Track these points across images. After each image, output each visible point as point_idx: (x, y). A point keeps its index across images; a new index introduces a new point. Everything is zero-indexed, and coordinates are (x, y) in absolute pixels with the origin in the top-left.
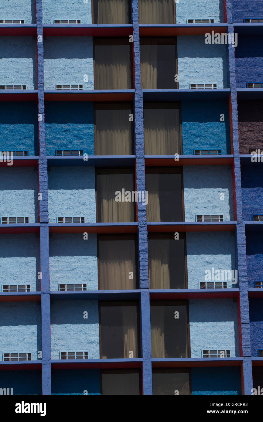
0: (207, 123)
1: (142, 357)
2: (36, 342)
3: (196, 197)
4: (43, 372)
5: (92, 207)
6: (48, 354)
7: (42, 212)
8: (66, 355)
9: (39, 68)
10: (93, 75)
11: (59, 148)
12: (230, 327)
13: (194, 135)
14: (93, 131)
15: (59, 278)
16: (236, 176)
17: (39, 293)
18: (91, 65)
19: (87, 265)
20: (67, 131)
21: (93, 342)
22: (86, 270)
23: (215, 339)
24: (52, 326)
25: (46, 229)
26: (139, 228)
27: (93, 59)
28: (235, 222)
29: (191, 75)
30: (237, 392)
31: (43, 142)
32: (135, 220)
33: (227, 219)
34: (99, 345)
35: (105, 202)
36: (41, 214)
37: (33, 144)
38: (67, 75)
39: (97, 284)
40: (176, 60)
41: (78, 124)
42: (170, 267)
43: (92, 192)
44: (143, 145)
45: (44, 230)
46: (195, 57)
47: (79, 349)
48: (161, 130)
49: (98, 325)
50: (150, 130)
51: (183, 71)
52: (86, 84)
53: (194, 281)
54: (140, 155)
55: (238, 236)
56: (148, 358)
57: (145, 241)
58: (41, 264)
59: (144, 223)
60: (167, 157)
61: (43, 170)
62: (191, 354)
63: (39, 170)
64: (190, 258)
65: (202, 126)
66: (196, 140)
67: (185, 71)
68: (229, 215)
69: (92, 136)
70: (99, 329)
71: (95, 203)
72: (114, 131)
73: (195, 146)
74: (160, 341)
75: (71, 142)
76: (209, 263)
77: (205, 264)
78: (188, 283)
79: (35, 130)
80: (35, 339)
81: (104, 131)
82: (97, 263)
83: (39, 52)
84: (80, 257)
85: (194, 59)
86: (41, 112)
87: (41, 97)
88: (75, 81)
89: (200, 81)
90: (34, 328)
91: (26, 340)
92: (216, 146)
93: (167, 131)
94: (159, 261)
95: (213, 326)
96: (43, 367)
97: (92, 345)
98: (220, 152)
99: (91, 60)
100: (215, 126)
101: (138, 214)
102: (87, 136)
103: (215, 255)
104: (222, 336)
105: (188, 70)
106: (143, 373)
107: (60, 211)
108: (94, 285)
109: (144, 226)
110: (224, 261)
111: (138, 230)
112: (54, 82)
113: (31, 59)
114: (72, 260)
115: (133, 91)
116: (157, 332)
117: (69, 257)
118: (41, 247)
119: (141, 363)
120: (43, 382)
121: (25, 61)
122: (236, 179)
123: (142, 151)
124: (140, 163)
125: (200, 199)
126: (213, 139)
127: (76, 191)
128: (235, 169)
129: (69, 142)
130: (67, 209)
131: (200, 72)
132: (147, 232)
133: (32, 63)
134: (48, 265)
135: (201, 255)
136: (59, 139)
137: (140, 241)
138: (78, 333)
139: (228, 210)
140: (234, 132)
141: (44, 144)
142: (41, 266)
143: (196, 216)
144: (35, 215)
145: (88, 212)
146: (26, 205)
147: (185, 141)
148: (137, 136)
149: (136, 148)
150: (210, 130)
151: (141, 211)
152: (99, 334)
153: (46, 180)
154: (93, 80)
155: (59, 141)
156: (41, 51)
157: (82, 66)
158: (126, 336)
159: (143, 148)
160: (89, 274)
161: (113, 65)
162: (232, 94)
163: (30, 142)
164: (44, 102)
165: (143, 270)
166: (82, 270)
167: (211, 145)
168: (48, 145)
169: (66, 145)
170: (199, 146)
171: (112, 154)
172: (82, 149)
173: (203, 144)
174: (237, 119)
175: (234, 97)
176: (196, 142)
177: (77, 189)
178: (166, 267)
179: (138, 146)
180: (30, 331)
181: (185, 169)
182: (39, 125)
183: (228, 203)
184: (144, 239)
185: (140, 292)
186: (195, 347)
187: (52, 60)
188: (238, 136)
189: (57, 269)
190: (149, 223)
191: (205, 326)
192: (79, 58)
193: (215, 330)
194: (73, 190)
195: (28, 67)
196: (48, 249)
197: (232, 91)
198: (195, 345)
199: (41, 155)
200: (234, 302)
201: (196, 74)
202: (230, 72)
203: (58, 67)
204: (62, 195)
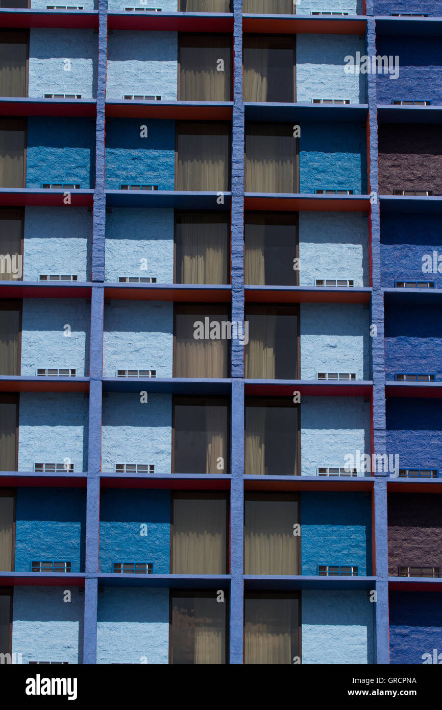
0: (335, 154)
1: (231, 473)
2: (81, 449)
3: (316, 255)
4: (88, 489)
5: (168, 264)
6: (96, 465)
7: (96, 266)
8: (123, 469)
9: (99, 68)
10: (177, 84)
11: (124, 182)
12: (359, 437)
13: (316, 169)
14: (173, 160)
15: (117, 361)
16: (373, 224)
17: (87, 379)
18: (175, 70)
19: (158, 344)
20: (136, 159)
21: (162, 452)
22: (156, 352)
23: (337, 454)
24: (104, 428)
25: (100, 290)
26: (233, 292)
27: (177, 61)
28: (370, 289)
29: (315, 87)
30: (365, 527)
31: (101, 170)
32: (229, 282)
33: (359, 285)
34: (170, 457)
35: (187, 259)
36: (94, 269)
37: (88, 175)
38: (140, 83)
39: (171, 371)
40: (294, 67)
41: (154, 150)
42: (276, 353)
43: (170, 245)
44: (242, 178)
45: (98, 292)
46: (320, 64)
47: (142, 460)
48: (269, 162)
49: (171, 428)
50: (254, 162)
51: (303, 82)
52: (166, 96)
53: (309, 371)
54: (237, 192)
55: (373, 307)
56: (239, 474)
57: (240, 312)
58: (91, 338)
59: (240, 285)
60: (276, 196)
61: (100, 209)
62: (302, 472)
63: (94, 208)
64: (305, 339)
65: (327, 158)
66: (319, 177)
67: (306, 82)
68: (362, 281)
69: (171, 166)
70: (171, 434)
71: (173, 260)
72: (203, 162)
73: (317, 185)
74: (258, 454)
75: (141, 174)
76: (332, 347)
77: (325, 348)
78: (301, 373)
79: (91, 156)
80: (80, 445)
81: (189, 161)
82: (172, 342)
83: (100, 48)
84: (149, 333)
85: (319, 66)
86: (100, 129)
87: (101, 108)
88: (150, 92)
89: (327, 96)
90: (79, 430)
91: (67, 445)
92: (347, 185)
93: (279, 164)
94: (261, 342)
95: (334, 435)
96: (88, 482)
97: (161, 457)
98: (351, 192)
99: (175, 63)
100: (346, 158)
101: (232, 273)
102: (164, 167)
103: (340, 336)
104: (347, 448)
105: (310, 80)
106: (231, 495)
107: (122, 269)
108: (167, 372)
109: (239, 290)
110: (353, 345)
111: (231, 296)
112: (122, 91)
113: (91, 59)
114: (137, 337)
115: (231, 103)
116: (253, 441)
117: (132, 333)
118: (92, 314)
119: (229, 481)
120: (88, 503)
121: (82, 63)
122: (373, 228)
123: (240, 187)
124: (238, 203)
125: (321, 258)
126: (342, 175)
127: (146, 242)
128: (372, 214)
129: (139, 173)
130: (133, 266)
131: (328, 83)
132: (244, 299)
133: (92, 66)
134: (100, 341)
135: (320, 336)
136: (125, 169)
137: (234, 311)
138: (142, 439)
139: (362, 275)
140: (371, 163)
141: (102, 173)
142: (92, 341)
143: (315, 281)
144: (87, 274)
145: (162, 271)
146: (75, 260)
147: (303, 178)
148: (235, 166)
149: (233, 182)
150: (339, 163)
151: (236, 269)
152: (172, 442)
153: (103, 222)
154: (176, 90)
155: (124, 173)
156: (103, 46)
157: (162, 71)
158: (210, 445)
159: (242, 182)
160: (160, 357)
161: (206, 72)
162: (371, 112)
163: (85, 173)
164: (105, 115)
165: (236, 351)
166: (151, 351)
167: (340, 183)
168: (109, 177)
169: (134, 178)
170: (323, 184)
171: (199, 190)
172: (156, 184)
173: (328, 182)
174: (376, 146)
175: (373, 116)
176: (319, 180)
177: (148, 239)
178: (270, 352)
179: (235, 180)
180: (73, 434)
181: (302, 217)
182: (97, 147)
183: (361, 264)
184: (238, 308)
185: (230, 382)
186: (308, 463)
187: (120, 62)
188: (377, 170)
189: (116, 349)
190: (247, 287)
191: (323, 434)
192: (157, 60)
193: (336, 441)
194: (142, 241)
195: (86, 71)
196: (102, 318)
197: (371, 107)
198: (307, 460)
199: (98, 188)
200: (365, 401)
201: (322, 86)
202: (368, 81)
203: (127, 72)
204: (127, 246)
